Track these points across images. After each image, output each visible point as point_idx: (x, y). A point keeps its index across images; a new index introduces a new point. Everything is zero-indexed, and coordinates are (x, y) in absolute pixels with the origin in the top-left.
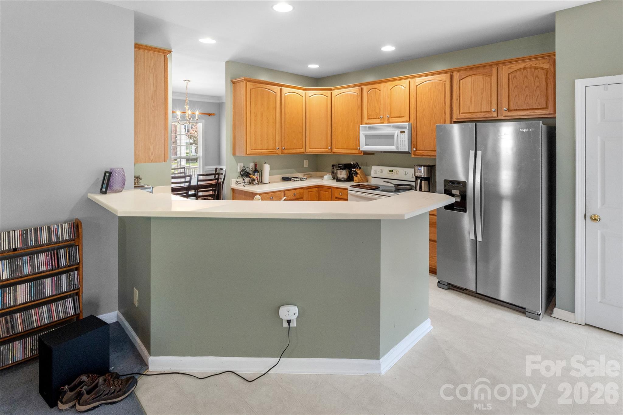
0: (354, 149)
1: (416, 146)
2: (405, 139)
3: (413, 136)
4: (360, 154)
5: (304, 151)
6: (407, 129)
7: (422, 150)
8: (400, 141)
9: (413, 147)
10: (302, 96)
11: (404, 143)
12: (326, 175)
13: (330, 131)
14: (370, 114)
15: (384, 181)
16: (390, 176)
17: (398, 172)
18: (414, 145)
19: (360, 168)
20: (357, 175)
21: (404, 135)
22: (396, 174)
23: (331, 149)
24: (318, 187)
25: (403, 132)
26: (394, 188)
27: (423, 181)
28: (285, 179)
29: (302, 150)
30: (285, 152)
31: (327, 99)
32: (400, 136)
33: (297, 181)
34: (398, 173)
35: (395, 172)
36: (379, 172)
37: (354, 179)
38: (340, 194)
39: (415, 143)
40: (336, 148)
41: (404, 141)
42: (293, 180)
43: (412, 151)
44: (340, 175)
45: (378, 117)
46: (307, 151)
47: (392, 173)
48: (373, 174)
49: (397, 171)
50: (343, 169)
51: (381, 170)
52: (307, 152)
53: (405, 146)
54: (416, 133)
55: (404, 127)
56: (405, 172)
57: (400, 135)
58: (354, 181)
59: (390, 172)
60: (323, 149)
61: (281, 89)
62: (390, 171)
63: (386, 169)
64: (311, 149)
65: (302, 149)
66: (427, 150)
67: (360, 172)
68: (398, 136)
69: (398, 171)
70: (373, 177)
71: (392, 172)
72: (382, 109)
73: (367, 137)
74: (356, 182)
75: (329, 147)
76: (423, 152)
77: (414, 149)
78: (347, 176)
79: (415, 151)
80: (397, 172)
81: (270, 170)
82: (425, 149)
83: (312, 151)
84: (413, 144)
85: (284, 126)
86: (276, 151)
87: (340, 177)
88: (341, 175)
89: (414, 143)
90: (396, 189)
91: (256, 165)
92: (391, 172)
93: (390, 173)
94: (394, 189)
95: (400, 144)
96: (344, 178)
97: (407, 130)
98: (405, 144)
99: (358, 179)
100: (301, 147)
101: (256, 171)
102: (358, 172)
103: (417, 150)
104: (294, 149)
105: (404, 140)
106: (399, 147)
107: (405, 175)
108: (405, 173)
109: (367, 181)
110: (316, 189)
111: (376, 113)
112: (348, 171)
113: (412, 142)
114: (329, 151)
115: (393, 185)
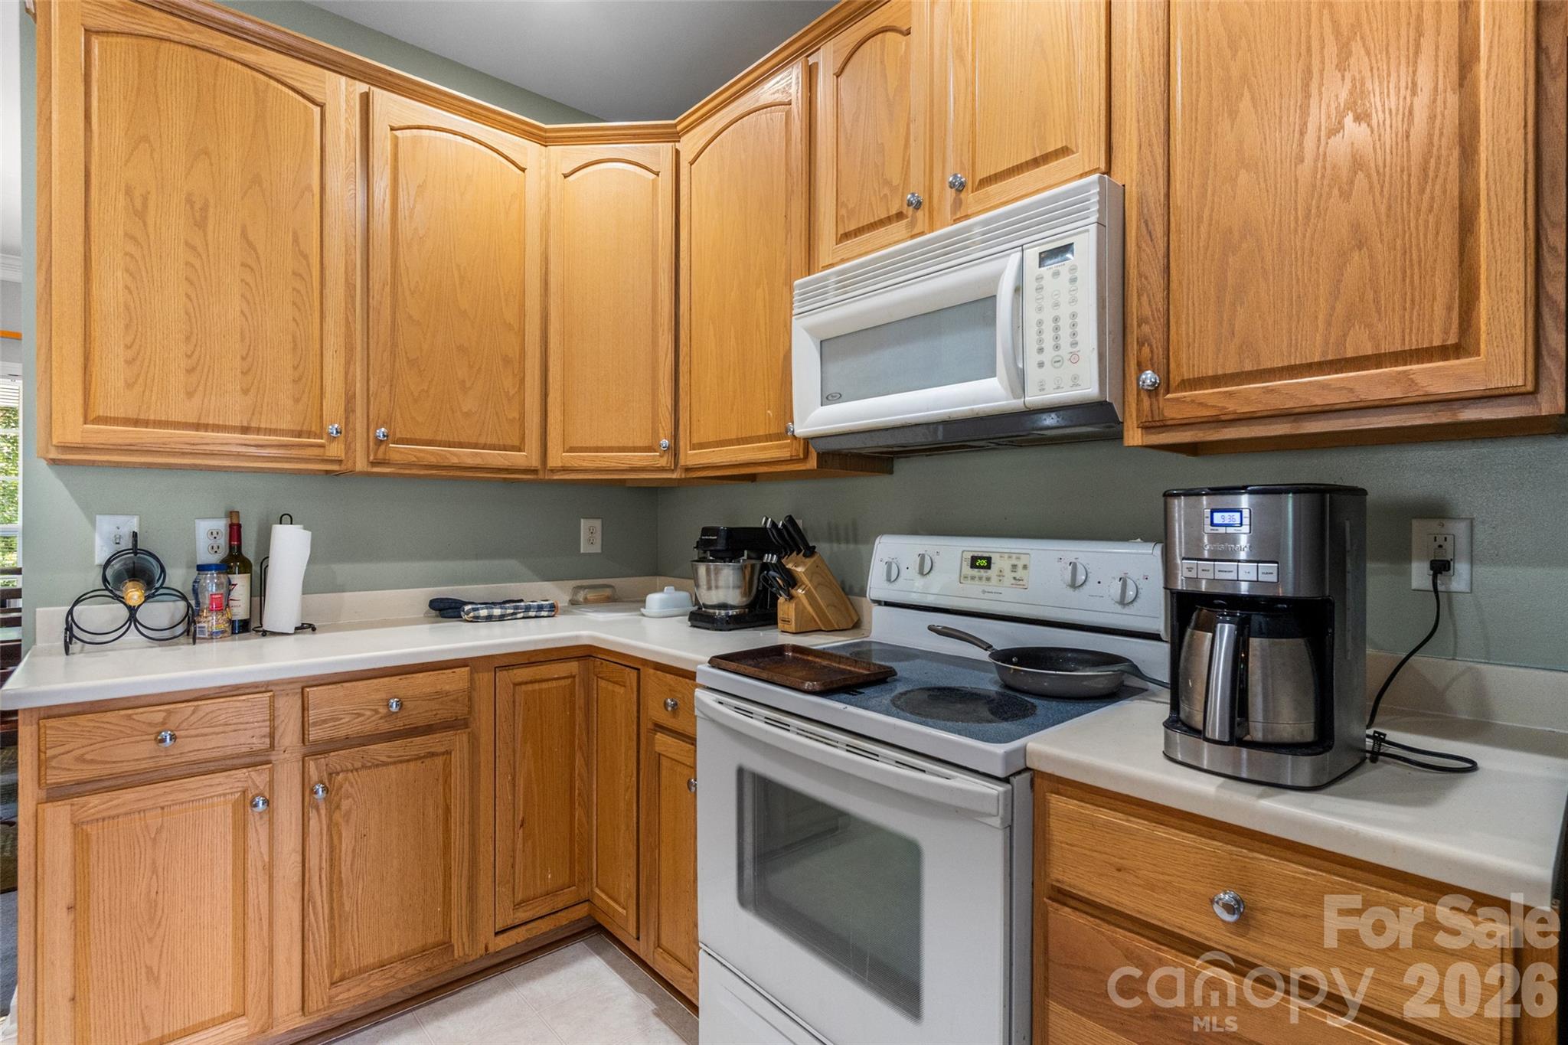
0: (768, 438)
1: (1159, 352)
2: (1074, 301)
3: (1140, 275)
4: (799, 461)
5: (535, 462)
6: (1094, 218)
7: (1216, 380)
8: (1040, 323)
9: (1139, 364)
10: (523, 170)
11: (1065, 333)
12: (662, 590)
13: (670, 356)
14: (851, 206)
15: (931, 628)
16: (974, 594)
17: (1025, 567)
18: (1146, 350)
19: (810, 552)
20: (793, 592)
21: (1065, 275)
22: (1009, 580)
23: (674, 450)
24: (587, 654)
25: (1063, 253)
26: (995, 676)
27: (1255, 642)
28: (446, 609)
29: (526, 458)
30: (395, 457)
31: (654, 183)
32: (1039, 289)
33: (489, 618)
34: (1020, 573)
35: (1008, 569)
36: (910, 573)
37: (780, 614)
38: (666, 704)
39: (1153, 331)
40: (695, 441)
41: (1065, 324)
42: (468, 613)
43: (1132, 398)
44: (709, 588)
45: (893, 212)
46: (552, 462)
47: (989, 573)
48: (877, 586)
49: (1020, 564)
50: (721, 556)
51: (922, 557)
52: (553, 471)
53: (1075, 358)
54: (1161, 252)
55: (1069, 210)
56: (1074, 566)
57: (1039, 278)
58: (780, 624)
59: (975, 572)
60: (635, 449)
61: (366, 99)
62: (974, 562)
63: (952, 551)
64: (572, 450)
65: (520, 451)
66: (1268, 365)
67: (810, 573)
68: (1018, 290)
69: (1024, 560)
70: (879, 603)
71: (988, 567)
72: (917, 153)
73: (829, 347)
74: (787, 627)
75: (665, 442)
76: (1230, 394)
77: (1149, 377)
78: (744, 594)
79: (1154, 391)
80: (1014, 566)
81: (312, 561)
82: (1248, 367)
83: (576, 464)
84: (1141, 344)
85: (386, 313)
86: (322, 446)
87: (708, 603)
88: (713, 592)
89: (1146, 328)
90: (1007, 686)
91: (235, 531)
92: (982, 572)
93: (973, 578)
94: (988, 683)
95: (1041, 350)
96: (733, 607)
97: (1093, 228)
98: (1074, 344)
99: (800, 612)
100: (517, 443)
101: (234, 560)
102: (800, 569)
103: (1175, 379)
104: (461, 445)
105: (1064, 312)
106: (1033, 375)
107: (1074, 585)
108: (1068, 577)
109: (857, 625)
110: (573, 667)
111: (887, 183)
112: (748, 572)
113: (1133, 321)
114: (663, 462)
115: (984, 655)
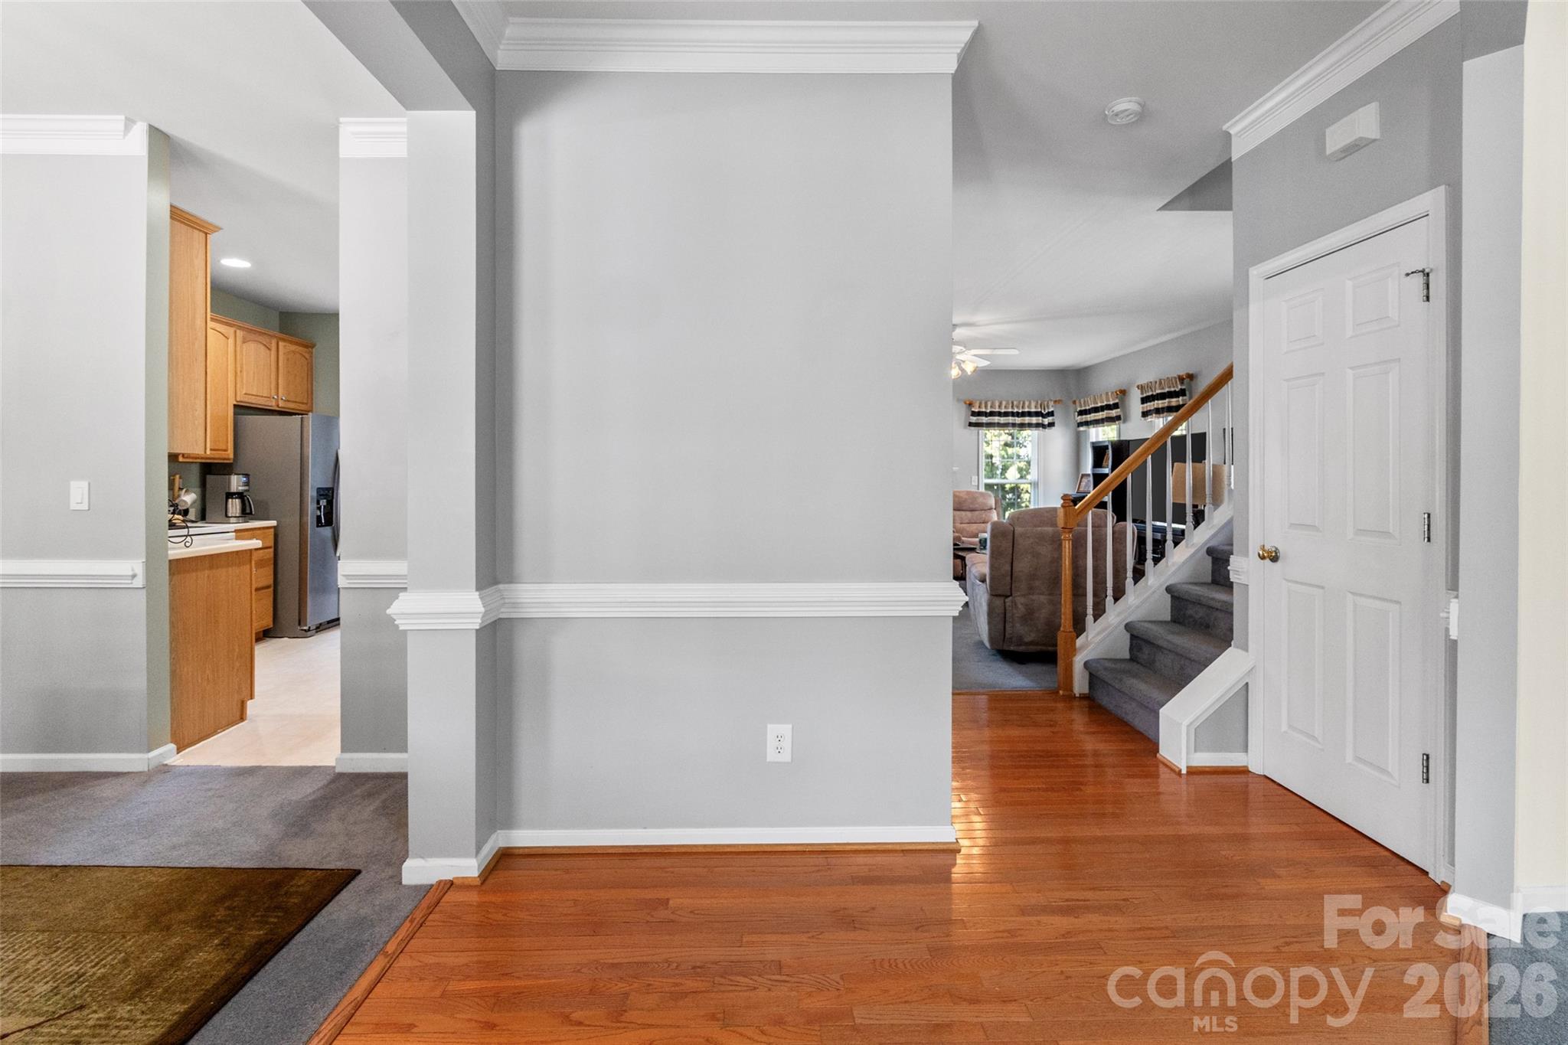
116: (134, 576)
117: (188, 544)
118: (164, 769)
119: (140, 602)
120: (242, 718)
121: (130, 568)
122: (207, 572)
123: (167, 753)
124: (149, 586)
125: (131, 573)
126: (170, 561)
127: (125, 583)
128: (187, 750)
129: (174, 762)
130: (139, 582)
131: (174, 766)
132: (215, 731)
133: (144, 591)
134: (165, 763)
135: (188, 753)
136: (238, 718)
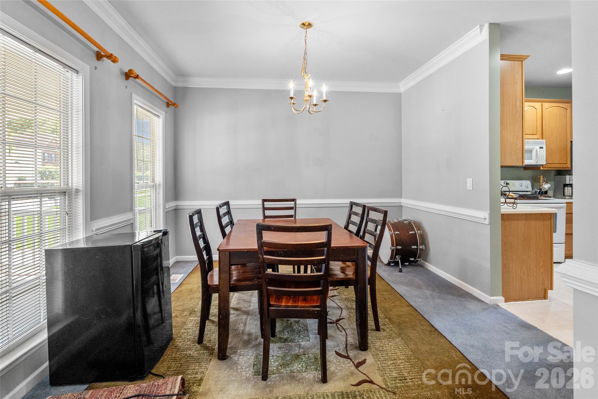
7: (550, 164)
9: (548, 160)
11: (542, 157)
21: (542, 150)
22: (512, 186)
25: (542, 148)
35: (512, 184)
43: (547, 164)
53: (543, 160)
55: (542, 143)
57: (540, 150)
66: (555, 163)
71: (508, 184)
76: (552, 165)
97: (545, 146)
105: (542, 154)
113: (547, 156)
116: (485, 219)
117: (514, 207)
118: (496, 307)
119: (487, 231)
120: (545, 297)
121: (483, 215)
122: (523, 222)
123: (499, 300)
124: (492, 223)
125: (484, 217)
126: (502, 214)
127: (482, 221)
128: (512, 303)
129: (502, 305)
130: (487, 222)
131: (501, 307)
132: (528, 299)
133: (489, 226)
134: (499, 304)
135: (511, 304)
136: (543, 296)
